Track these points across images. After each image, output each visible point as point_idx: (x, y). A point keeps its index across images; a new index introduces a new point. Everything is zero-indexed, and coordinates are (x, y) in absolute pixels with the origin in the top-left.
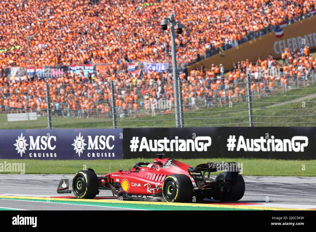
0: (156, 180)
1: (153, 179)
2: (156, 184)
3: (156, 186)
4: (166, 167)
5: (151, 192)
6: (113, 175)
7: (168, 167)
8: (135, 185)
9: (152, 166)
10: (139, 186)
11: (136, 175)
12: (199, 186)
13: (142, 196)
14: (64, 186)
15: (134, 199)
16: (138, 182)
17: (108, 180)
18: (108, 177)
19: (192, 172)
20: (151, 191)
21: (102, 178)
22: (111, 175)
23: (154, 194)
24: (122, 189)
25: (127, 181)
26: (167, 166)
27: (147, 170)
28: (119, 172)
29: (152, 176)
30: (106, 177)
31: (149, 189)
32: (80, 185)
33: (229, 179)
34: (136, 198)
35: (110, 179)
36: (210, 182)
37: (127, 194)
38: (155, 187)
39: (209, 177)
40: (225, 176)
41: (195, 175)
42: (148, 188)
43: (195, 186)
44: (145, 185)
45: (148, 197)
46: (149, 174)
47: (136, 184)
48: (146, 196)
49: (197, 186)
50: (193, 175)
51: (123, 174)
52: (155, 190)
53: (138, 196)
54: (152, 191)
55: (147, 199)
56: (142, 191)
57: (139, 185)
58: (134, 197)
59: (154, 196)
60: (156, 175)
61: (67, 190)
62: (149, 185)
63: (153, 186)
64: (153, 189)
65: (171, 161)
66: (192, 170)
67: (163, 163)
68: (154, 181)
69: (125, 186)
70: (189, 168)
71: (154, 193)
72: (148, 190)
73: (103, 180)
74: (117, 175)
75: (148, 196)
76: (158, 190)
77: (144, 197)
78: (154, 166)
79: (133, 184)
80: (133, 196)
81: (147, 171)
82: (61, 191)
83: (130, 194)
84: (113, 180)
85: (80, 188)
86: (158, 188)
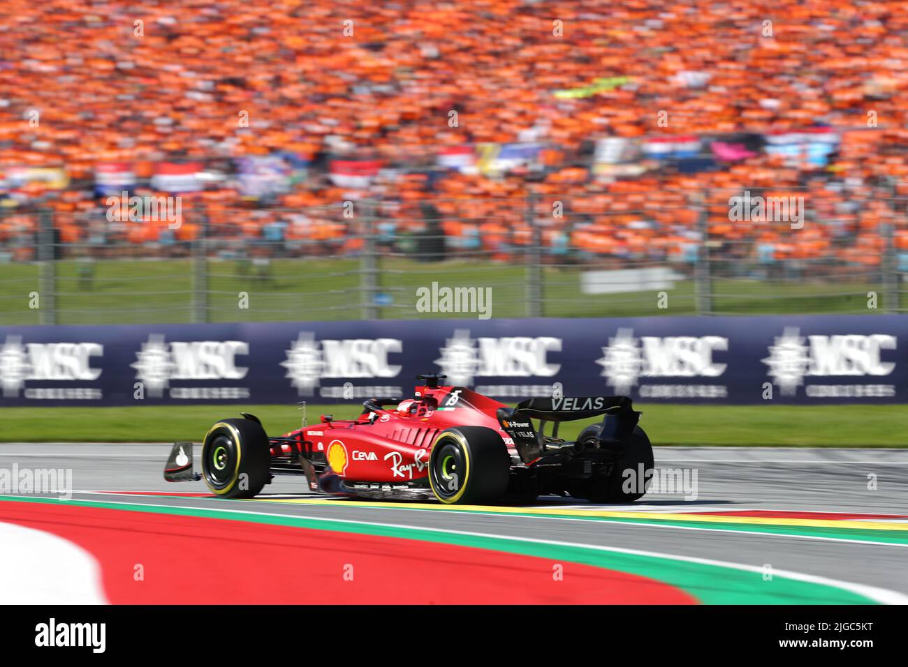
0: (419, 443)
1: (411, 442)
2: (416, 453)
3: (417, 459)
4: (446, 409)
5: (403, 476)
6: (310, 433)
7: (453, 409)
8: (362, 455)
9: (411, 408)
10: (372, 458)
11: (367, 431)
12: (527, 459)
13: (381, 487)
14: (182, 460)
15: (360, 494)
16: (368, 448)
17: (299, 446)
18: (298, 439)
19: (508, 420)
20: (403, 472)
21: (282, 440)
22: (306, 432)
23: (411, 481)
24: (330, 468)
25: (342, 446)
26: (449, 406)
27: (396, 418)
28: (324, 422)
29: (408, 432)
30: (293, 437)
31: (398, 468)
32: (220, 458)
33: (609, 440)
34: (365, 490)
35: (303, 444)
36: (557, 447)
37: (342, 483)
38: (414, 462)
39: (555, 434)
40: (600, 433)
41: (517, 429)
42: (396, 465)
43: (516, 459)
44: (386, 457)
45: (397, 490)
46: (399, 427)
47: (364, 454)
48: (392, 486)
49: (522, 460)
50: (510, 428)
51: (333, 428)
52: (415, 469)
53: (369, 487)
54: (406, 473)
55: (394, 494)
56: (380, 472)
57: (372, 456)
58: (359, 490)
59: (410, 487)
60: (419, 431)
61: (188, 472)
62: (397, 456)
63: (408, 459)
64: (409, 468)
65: (459, 395)
66: (506, 415)
67: (438, 399)
68: (413, 446)
69: (338, 460)
70: (500, 411)
71: (411, 477)
72: (394, 469)
73: (285, 447)
74: (320, 433)
75: (395, 487)
76: (420, 470)
77: (386, 488)
78: (415, 408)
79: (357, 455)
80: (357, 487)
81: (397, 421)
82: (173, 476)
83: (351, 481)
84: (310, 445)
85: (221, 466)
86: (420, 464)
